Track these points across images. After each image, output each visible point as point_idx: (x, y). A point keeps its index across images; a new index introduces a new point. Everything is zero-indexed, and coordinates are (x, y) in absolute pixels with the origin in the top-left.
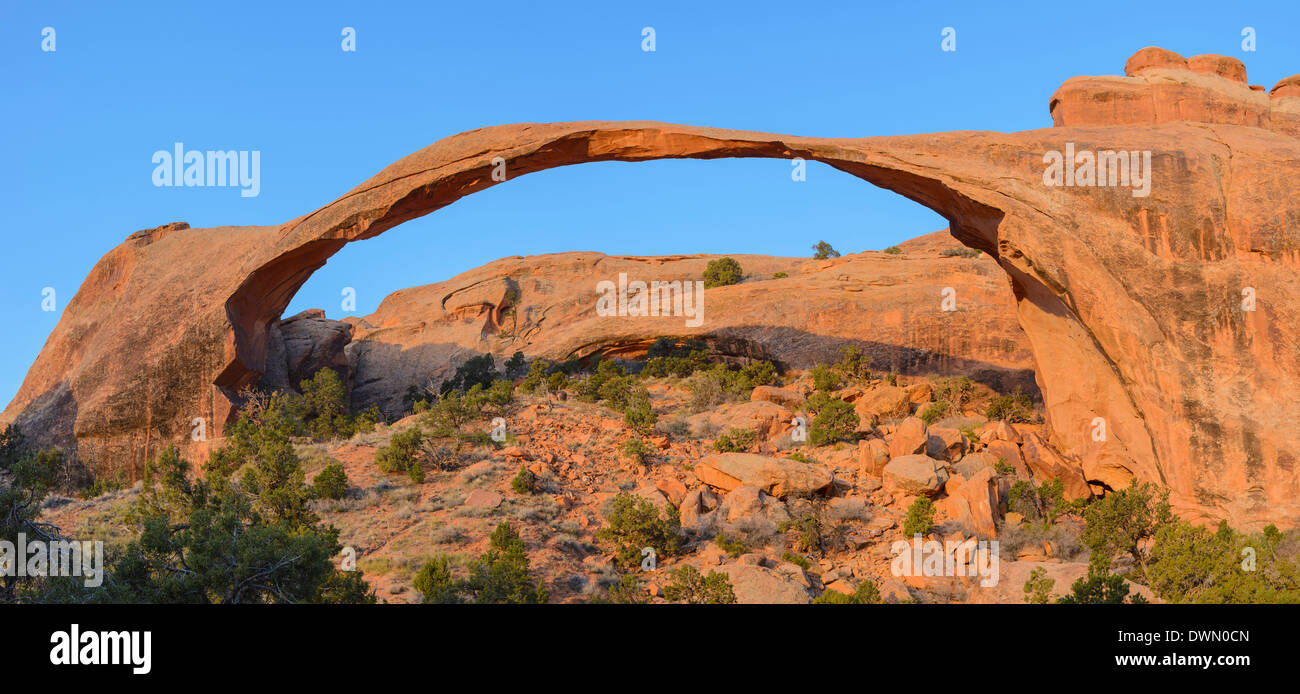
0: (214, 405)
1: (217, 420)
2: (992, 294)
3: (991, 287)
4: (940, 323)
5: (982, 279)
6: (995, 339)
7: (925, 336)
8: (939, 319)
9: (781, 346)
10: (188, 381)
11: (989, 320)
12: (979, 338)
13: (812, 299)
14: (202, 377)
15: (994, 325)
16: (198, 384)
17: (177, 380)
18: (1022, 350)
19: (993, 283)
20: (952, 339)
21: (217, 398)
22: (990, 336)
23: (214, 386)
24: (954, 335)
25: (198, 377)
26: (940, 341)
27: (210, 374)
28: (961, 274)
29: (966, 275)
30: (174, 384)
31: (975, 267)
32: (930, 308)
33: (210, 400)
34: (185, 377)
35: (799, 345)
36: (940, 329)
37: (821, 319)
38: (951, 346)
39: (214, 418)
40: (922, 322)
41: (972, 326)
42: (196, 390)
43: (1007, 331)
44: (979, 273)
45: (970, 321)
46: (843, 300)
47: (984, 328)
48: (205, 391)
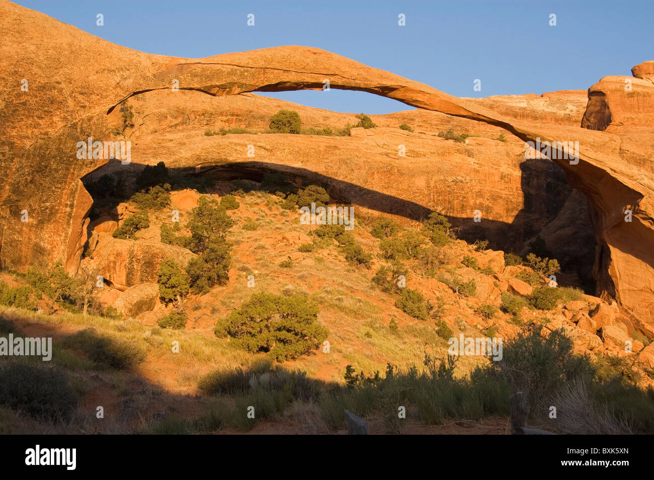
0: (76, 198)
1: (76, 212)
2: (478, 171)
3: (476, 166)
4: (449, 189)
5: (471, 160)
6: (481, 204)
7: (441, 198)
8: (448, 186)
9: (353, 193)
10: (57, 171)
11: (477, 190)
12: (472, 202)
13: (369, 161)
14: (72, 170)
15: (480, 194)
16: (65, 176)
17: (46, 167)
18: (497, 213)
19: (477, 164)
20: (456, 202)
21: (81, 192)
22: (478, 202)
23: (80, 182)
24: (457, 199)
25: (67, 169)
26: (450, 202)
27: (81, 170)
28: (458, 155)
29: (462, 156)
30: (41, 169)
31: (466, 150)
32: (442, 178)
33: (73, 193)
34: (54, 166)
35: (364, 194)
36: (449, 194)
37: (376, 176)
38: (455, 207)
39: (74, 210)
40: (438, 187)
41: (468, 193)
42: (63, 180)
43: (488, 199)
44: (469, 156)
45: (466, 190)
46: (390, 165)
47: (475, 196)
48: (70, 183)
